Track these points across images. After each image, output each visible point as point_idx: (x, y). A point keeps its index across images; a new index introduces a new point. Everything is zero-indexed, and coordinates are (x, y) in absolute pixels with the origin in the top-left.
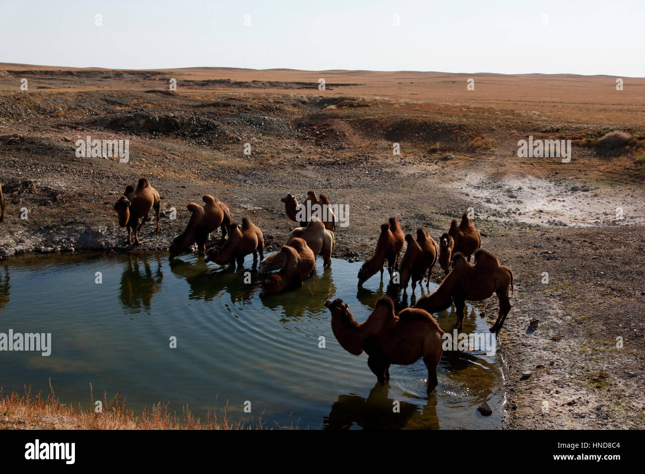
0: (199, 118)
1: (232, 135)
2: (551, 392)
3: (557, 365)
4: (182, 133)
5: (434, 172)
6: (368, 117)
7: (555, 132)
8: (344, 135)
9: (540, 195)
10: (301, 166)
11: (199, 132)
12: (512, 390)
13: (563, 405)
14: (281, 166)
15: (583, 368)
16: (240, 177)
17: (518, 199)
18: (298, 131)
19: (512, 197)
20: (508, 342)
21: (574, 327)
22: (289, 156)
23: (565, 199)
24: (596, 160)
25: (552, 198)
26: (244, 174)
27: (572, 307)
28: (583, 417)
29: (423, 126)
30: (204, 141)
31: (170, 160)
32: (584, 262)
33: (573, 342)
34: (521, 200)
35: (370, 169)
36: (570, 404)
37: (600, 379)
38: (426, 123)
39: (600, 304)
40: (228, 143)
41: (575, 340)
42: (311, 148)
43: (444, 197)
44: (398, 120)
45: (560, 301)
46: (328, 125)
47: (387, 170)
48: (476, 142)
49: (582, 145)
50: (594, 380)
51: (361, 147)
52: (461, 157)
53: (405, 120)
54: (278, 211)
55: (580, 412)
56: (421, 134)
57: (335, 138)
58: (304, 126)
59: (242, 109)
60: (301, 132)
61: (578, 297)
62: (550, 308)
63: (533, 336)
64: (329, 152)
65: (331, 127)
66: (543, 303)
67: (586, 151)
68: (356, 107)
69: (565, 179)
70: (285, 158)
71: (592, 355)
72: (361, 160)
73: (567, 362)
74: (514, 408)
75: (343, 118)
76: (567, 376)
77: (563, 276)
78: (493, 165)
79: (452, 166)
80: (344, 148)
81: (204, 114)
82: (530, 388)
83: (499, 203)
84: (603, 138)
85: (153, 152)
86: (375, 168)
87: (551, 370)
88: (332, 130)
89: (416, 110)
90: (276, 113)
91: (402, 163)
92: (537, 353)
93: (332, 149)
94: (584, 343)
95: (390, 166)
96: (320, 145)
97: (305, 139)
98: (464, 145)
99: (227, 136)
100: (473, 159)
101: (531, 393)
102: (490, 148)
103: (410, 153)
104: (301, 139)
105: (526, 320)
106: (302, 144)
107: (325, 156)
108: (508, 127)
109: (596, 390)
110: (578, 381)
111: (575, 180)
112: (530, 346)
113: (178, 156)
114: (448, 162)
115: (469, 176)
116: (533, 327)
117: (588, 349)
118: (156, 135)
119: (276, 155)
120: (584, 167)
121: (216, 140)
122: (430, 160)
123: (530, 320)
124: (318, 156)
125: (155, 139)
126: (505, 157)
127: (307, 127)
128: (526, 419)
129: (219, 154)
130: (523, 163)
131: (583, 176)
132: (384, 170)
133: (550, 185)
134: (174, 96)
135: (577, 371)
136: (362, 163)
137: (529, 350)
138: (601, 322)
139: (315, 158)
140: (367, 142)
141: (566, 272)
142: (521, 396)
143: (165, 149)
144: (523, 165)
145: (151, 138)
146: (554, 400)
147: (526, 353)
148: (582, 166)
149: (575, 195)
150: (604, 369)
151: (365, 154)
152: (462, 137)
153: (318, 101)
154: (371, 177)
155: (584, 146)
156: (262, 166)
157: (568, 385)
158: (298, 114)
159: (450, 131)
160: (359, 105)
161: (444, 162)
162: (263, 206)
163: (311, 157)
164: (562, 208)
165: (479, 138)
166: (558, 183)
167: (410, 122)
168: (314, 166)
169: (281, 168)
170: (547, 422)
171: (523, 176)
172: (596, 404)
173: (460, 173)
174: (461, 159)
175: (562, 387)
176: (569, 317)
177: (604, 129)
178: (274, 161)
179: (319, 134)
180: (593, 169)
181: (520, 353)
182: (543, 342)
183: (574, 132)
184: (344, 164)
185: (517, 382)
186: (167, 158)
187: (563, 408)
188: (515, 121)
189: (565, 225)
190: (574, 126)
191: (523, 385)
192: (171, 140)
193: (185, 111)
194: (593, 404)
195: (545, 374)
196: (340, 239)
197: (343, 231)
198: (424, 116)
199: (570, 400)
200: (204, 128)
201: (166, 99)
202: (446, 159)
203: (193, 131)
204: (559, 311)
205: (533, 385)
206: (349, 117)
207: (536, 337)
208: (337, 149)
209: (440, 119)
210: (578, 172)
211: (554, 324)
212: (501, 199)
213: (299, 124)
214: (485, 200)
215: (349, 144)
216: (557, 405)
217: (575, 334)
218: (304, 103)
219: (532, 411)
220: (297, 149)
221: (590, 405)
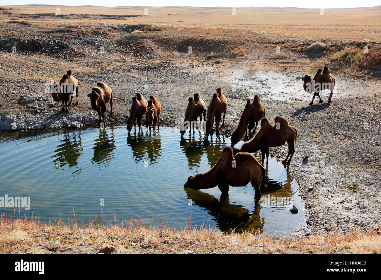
0: (55, 41)
1: (79, 51)
2: (329, 197)
3: (327, 181)
4: (45, 51)
5: (212, 71)
6: (166, 37)
7: (281, 43)
8: (152, 49)
9: (279, 83)
10: (128, 70)
11: (56, 50)
12: (305, 197)
13: (338, 203)
14: (115, 71)
15: (343, 182)
16: (91, 79)
17: (268, 86)
18: (121, 48)
19: (263, 85)
20: (293, 170)
21: (330, 159)
22: (119, 64)
23: (294, 84)
24: (307, 60)
25: (286, 84)
26: (93, 77)
27: (325, 148)
28: (351, 209)
29: (201, 42)
30: (61, 56)
31: (42, 69)
32: (324, 122)
33: (332, 168)
34: (270, 86)
35: (172, 71)
36: (341, 202)
37: (354, 187)
38: (202, 40)
39: (341, 145)
40: (78, 57)
41: (333, 166)
42: (132, 58)
43: (225, 86)
44: (185, 39)
45: (317, 144)
46: (140, 43)
47: (183, 71)
48: (235, 51)
49: (298, 51)
50: (351, 188)
51: (163, 57)
52: (227, 61)
53: (189, 39)
54: (127, 100)
55: (349, 206)
56: (200, 47)
57: (146, 52)
58: (124, 44)
59: (80, 34)
60: (123, 48)
61: (326, 142)
62: (312, 149)
63: (306, 166)
64: (144, 61)
65: (142, 45)
66: (307, 147)
67: (301, 55)
68: (153, 31)
69: (291, 72)
70: (117, 66)
71: (345, 174)
72: (165, 65)
73: (332, 179)
74: (310, 208)
75: (149, 38)
76: (335, 187)
77: (314, 130)
78: (248, 65)
79: (223, 67)
80: (153, 58)
81: (55, 37)
82: (315, 196)
83: (257, 89)
84: (310, 46)
85: (29, 64)
86: (175, 70)
87: (324, 185)
88: (144, 46)
89: (193, 32)
90: (103, 36)
91: (192, 66)
92: (312, 176)
93: (146, 58)
94: (339, 168)
95: (184, 68)
96: (137, 56)
97: (126, 53)
98: (228, 54)
99: (76, 52)
100: (235, 62)
101: (317, 198)
102: (244, 55)
103: (195, 60)
104: (124, 53)
105: (300, 157)
106: (125, 56)
107: (142, 64)
108: (253, 42)
109: (354, 193)
110: (342, 189)
111: (297, 73)
112: (307, 172)
113: (47, 66)
114: (220, 65)
115: (234, 73)
116: (305, 161)
117: (342, 171)
118: (26, 53)
119: (111, 64)
120: (301, 64)
121: (69, 55)
122: (208, 63)
123: (303, 157)
124: (138, 64)
125: (26, 55)
126: (254, 60)
127: (126, 45)
128: (319, 213)
129: (73, 64)
130: (266, 63)
131: (302, 70)
132: (181, 71)
133: (283, 76)
134: (29, 25)
135: (340, 184)
136: (166, 67)
137: (307, 174)
138: (345, 155)
139: (136, 65)
140: (166, 54)
141: (315, 128)
142: (311, 200)
143: (36, 62)
144: (265, 65)
145: (24, 55)
146: (331, 201)
147: (306, 176)
148: (300, 64)
149: (299, 82)
150: (355, 181)
151: (167, 61)
152: (226, 48)
153: (124, 27)
154: (174, 76)
155: (300, 52)
156: (103, 71)
157: (337, 192)
158: (117, 36)
159: (218, 44)
160: (155, 30)
161: (217, 65)
162: (117, 97)
163: (133, 64)
164: (294, 90)
165: (236, 48)
166: (288, 75)
167: (193, 39)
168: (136, 70)
169: (116, 72)
170: (332, 214)
171: (267, 71)
172: (356, 201)
173: (229, 71)
174: (227, 62)
175: (334, 194)
176: (325, 154)
177: (310, 41)
178: (110, 68)
179: (135, 49)
180: (306, 65)
181: (302, 176)
182: (314, 169)
183: (292, 43)
184: (155, 68)
185: (306, 193)
186: (40, 68)
187: (338, 205)
188: (256, 37)
189: (301, 100)
190: (292, 39)
191: (310, 194)
192: (39, 56)
193: (41, 36)
194: (354, 202)
195: (321, 187)
196: (172, 116)
197: (172, 110)
198: (200, 35)
199: (341, 200)
200: (59, 47)
201: (24, 27)
202: (218, 63)
203: (52, 49)
204: (318, 151)
205: (316, 194)
206: (153, 37)
207: (309, 166)
208: (149, 59)
209: (211, 37)
210: (298, 68)
211: (318, 158)
212: (258, 87)
213: (120, 43)
214: (248, 87)
215: (156, 55)
216: (334, 204)
217: (332, 163)
218: (115, 28)
219: (321, 209)
220: (123, 59)
221: (353, 202)
